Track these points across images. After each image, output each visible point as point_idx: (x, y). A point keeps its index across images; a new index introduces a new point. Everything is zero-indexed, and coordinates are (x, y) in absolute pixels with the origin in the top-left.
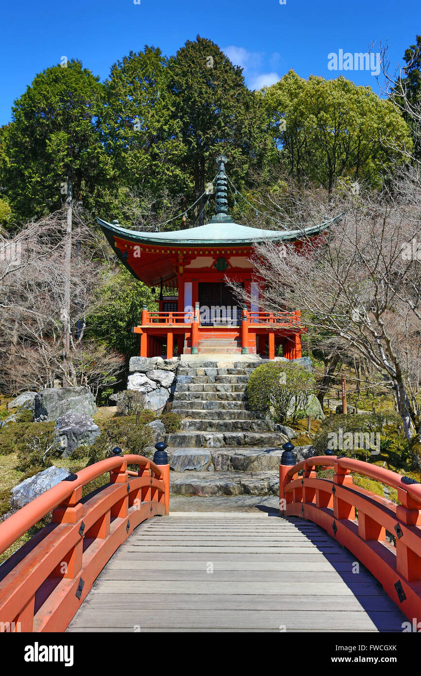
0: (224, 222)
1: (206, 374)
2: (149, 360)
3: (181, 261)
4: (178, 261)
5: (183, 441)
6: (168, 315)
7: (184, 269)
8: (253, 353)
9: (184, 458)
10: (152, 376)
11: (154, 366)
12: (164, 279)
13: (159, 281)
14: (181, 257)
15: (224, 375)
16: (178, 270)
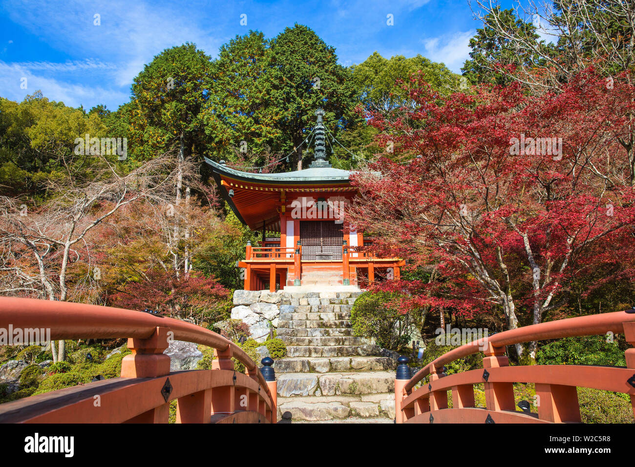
0: (322, 167)
1: (309, 304)
2: (252, 293)
3: (283, 200)
4: (280, 201)
5: (289, 367)
6: (270, 250)
7: (286, 208)
8: (354, 284)
9: (290, 382)
10: (255, 309)
11: (258, 299)
12: (267, 223)
13: (262, 225)
14: (283, 196)
15: (326, 303)
16: (280, 210)
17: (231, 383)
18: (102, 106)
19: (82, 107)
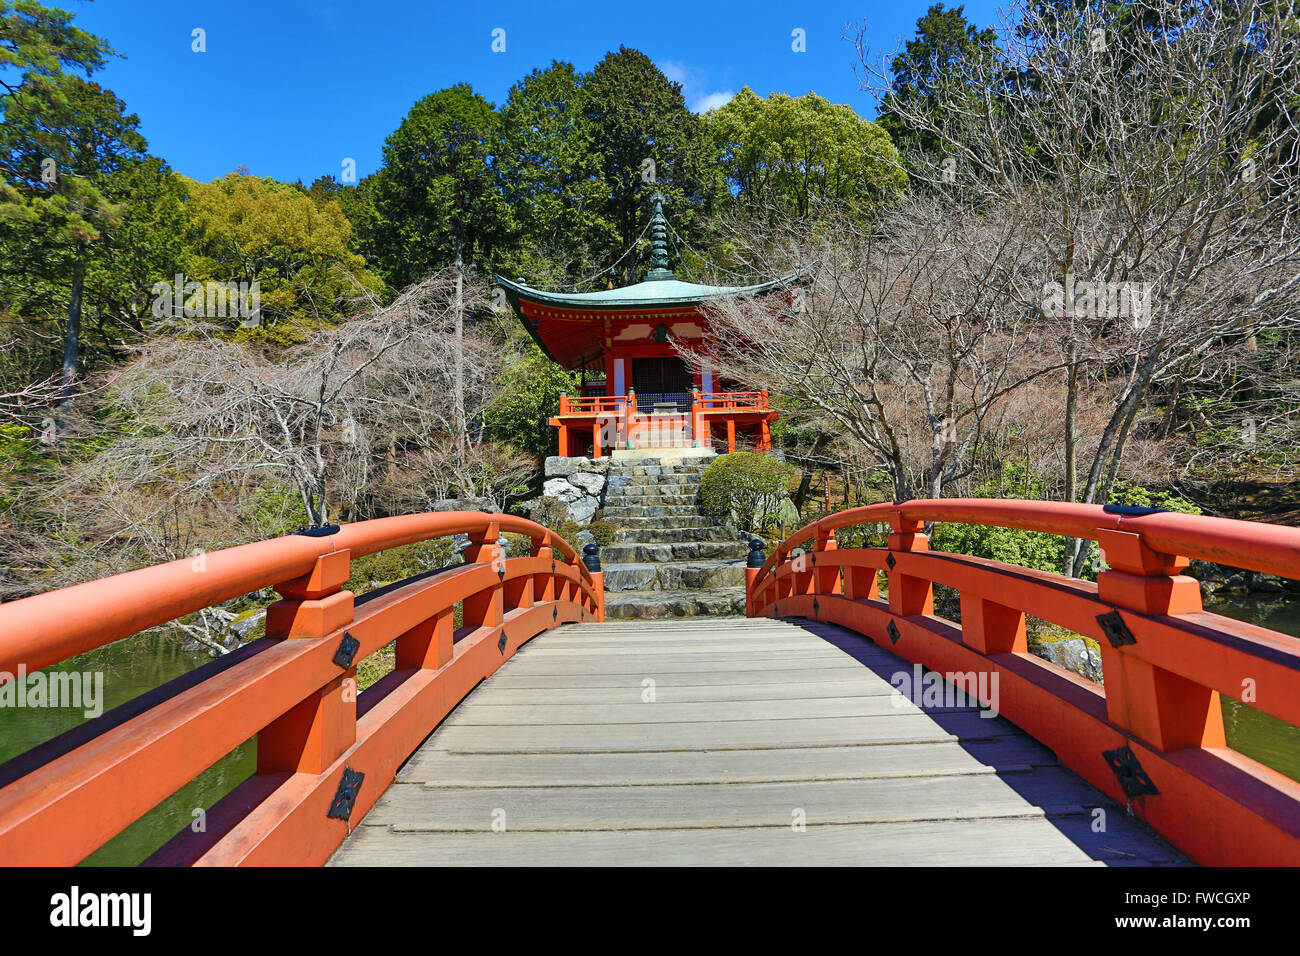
0: (663, 280)
1: (646, 474)
2: (570, 460)
3: (608, 331)
4: (604, 330)
5: (619, 555)
6: (593, 401)
7: (612, 341)
8: (707, 446)
9: (621, 575)
10: (574, 481)
11: (577, 468)
12: (586, 360)
13: (580, 362)
14: (608, 324)
15: (669, 474)
16: (605, 345)
17: (550, 570)
18: (329, 177)
19: (300, 182)
